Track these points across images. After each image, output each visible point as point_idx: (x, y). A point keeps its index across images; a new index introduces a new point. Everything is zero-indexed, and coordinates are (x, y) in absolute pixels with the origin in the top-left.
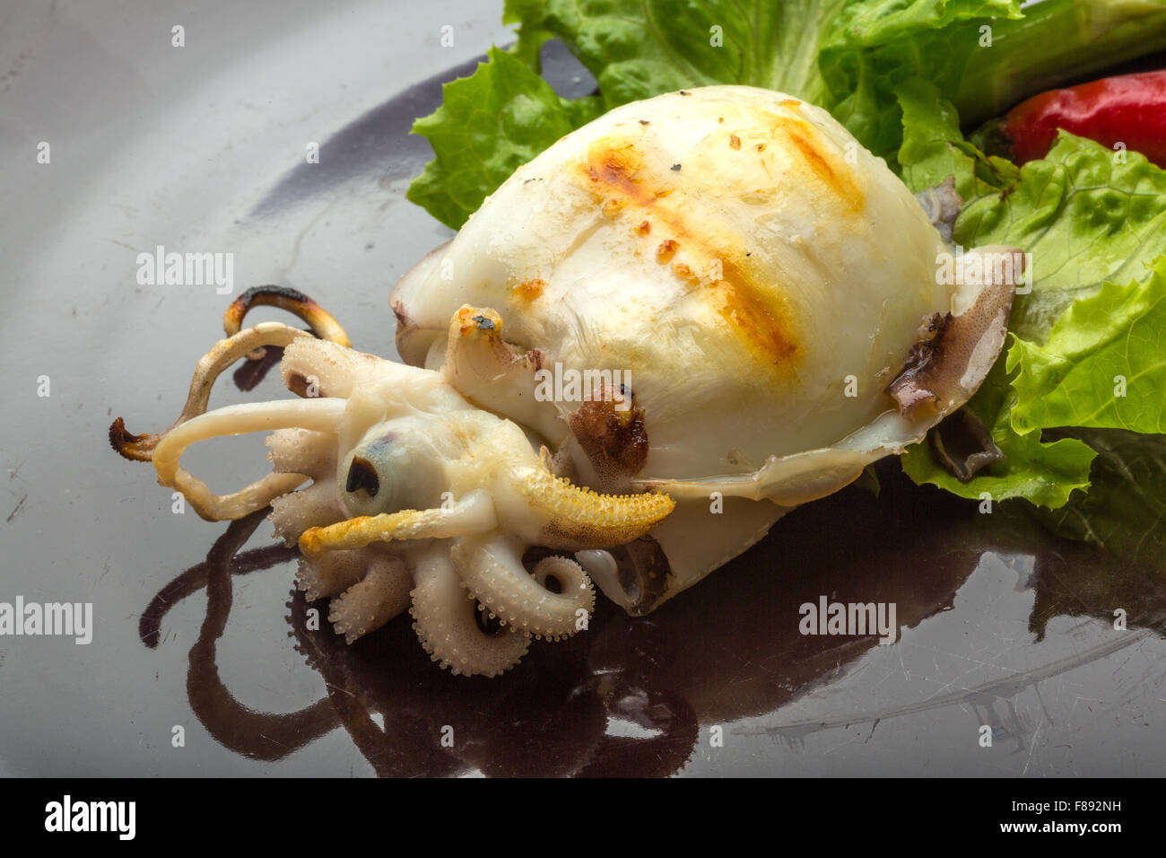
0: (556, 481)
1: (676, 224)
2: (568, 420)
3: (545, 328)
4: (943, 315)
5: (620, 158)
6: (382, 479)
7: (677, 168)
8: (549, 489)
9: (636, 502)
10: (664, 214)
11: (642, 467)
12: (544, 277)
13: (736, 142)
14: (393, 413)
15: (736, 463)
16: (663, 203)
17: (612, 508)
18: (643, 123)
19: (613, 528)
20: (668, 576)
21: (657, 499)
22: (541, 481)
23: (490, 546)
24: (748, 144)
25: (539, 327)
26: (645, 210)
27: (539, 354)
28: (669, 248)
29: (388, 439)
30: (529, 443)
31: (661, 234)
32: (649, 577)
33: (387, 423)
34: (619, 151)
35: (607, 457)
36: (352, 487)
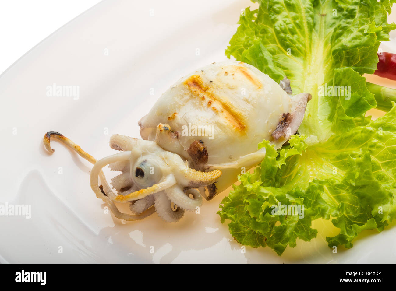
0: (191, 170)
1: (212, 96)
2: (186, 150)
3: (178, 126)
4: (286, 113)
5: (196, 80)
6: (145, 173)
7: (211, 82)
8: (190, 172)
9: (213, 173)
10: (209, 94)
11: (207, 162)
12: (177, 112)
13: (226, 73)
14: (144, 154)
15: (232, 159)
16: (208, 91)
17: (207, 176)
18: (202, 71)
19: (208, 181)
20: (216, 189)
21: (218, 172)
22: (187, 170)
23: (175, 188)
24: (230, 74)
25: (177, 125)
26: (203, 93)
27: (177, 132)
28: (210, 103)
29: (145, 161)
30: (182, 160)
31: (208, 99)
32: (211, 190)
33: (143, 157)
34: (196, 79)
35: (197, 159)
36: (137, 175)
